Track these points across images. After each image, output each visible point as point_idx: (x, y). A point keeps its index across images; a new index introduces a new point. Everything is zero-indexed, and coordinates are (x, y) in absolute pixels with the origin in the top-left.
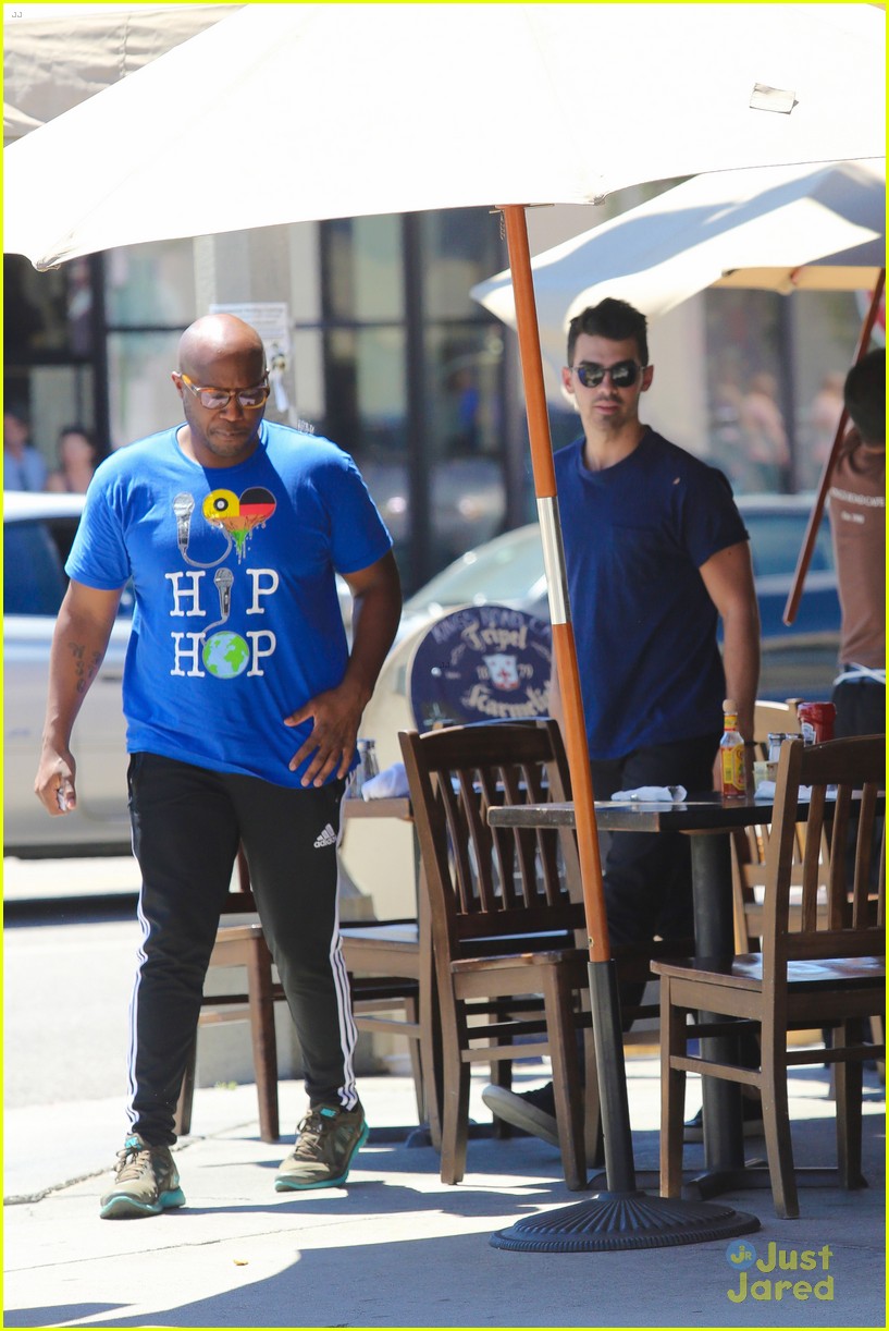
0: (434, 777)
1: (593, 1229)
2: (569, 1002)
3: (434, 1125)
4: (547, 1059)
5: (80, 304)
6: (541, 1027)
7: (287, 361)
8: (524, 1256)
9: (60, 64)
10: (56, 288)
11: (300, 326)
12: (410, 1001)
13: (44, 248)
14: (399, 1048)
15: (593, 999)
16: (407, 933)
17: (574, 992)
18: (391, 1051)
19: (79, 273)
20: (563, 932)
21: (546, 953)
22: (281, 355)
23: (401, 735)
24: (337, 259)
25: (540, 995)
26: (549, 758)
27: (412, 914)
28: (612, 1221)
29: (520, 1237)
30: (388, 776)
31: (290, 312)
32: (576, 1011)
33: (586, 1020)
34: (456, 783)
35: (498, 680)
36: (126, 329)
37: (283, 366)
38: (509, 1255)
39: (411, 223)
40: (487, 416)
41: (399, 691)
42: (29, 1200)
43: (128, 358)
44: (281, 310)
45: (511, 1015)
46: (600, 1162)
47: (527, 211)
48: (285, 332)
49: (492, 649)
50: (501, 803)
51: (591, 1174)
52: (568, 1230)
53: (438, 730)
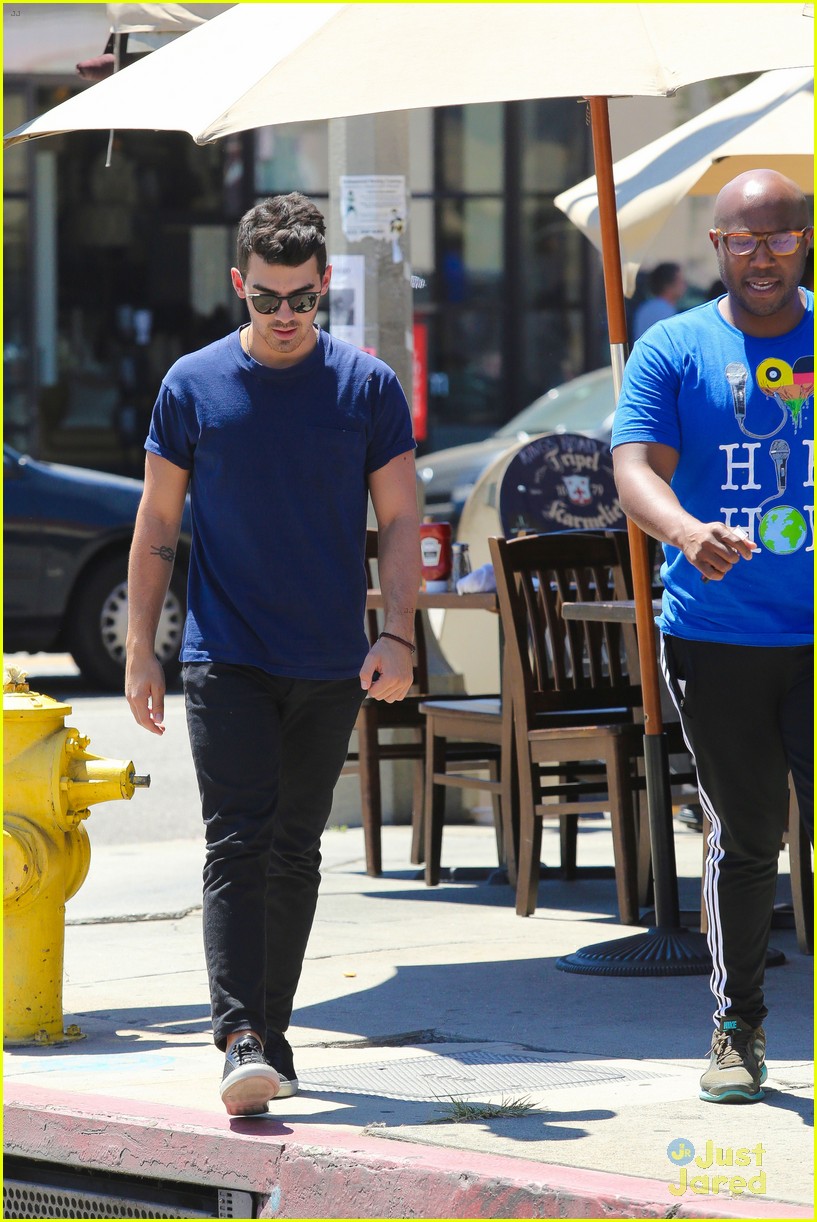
0: (518, 576)
1: (632, 958)
2: (627, 769)
3: (511, 866)
4: (607, 815)
5: (234, 173)
6: (602, 788)
7: (404, 224)
8: (586, 978)
10: (214, 160)
11: (416, 196)
12: (493, 763)
13: (201, 123)
14: (483, 801)
15: (645, 767)
16: (492, 706)
17: (632, 760)
18: (476, 805)
19: (233, 147)
20: (624, 709)
21: (608, 727)
22: (399, 219)
23: (491, 540)
24: (450, 140)
25: (603, 761)
26: (615, 563)
27: (496, 690)
28: (659, 952)
29: (581, 962)
30: (479, 574)
31: (407, 185)
32: (633, 775)
33: (640, 783)
34: (536, 582)
35: (574, 497)
37: (400, 228)
38: (573, 977)
39: (512, 110)
40: (572, 274)
41: (490, 504)
42: (174, 917)
44: (399, 181)
45: (578, 777)
46: (650, 902)
47: (609, 101)
48: (403, 200)
49: (570, 471)
50: (574, 600)
51: (642, 912)
52: (622, 958)
53: (522, 536)
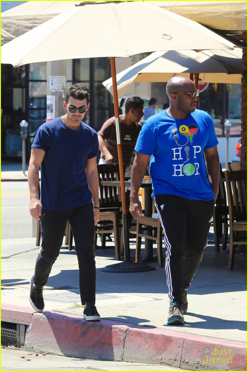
1: (119, 268)
2: (118, 222)
4: (113, 233)
5: (24, 75)
6: (112, 227)
7: (65, 88)
8: (107, 273)
9: (20, 25)
10: (19, 72)
11: (68, 81)
13: (15, 62)
15: (123, 222)
17: (119, 220)
19: (23, 69)
20: (117, 208)
21: (114, 212)
22: (64, 87)
24: (76, 68)
25: (112, 220)
26: (116, 172)
28: (125, 267)
29: (106, 269)
31: (66, 78)
32: (119, 224)
33: (121, 226)
36: (33, 81)
37: (64, 89)
38: (104, 273)
39: (92, 60)
40: (106, 101)
42: (7, 258)
43: (33, 87)
44: (64, 77)
45: (106, 224)
46: (123, 255)
47: (115, 58)
48: (65, 82)
50: (105, 181)
51: (121, 257)
52: (116, 269)
